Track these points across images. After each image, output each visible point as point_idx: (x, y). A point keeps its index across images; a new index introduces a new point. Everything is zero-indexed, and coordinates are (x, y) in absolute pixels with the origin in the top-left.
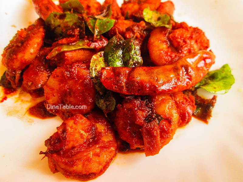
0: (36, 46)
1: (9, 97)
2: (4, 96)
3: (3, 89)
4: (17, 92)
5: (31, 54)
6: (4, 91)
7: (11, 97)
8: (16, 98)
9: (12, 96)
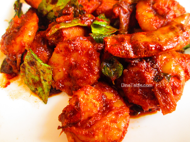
0: (33, 28)
1: (12, 82)
2: (7, 81)
3: (5, 75)
4: (19, 76)
5: (29, 36)
6: (6, 77)
7: (14, 82)
8: (19, 82)
9: (14, 80)
